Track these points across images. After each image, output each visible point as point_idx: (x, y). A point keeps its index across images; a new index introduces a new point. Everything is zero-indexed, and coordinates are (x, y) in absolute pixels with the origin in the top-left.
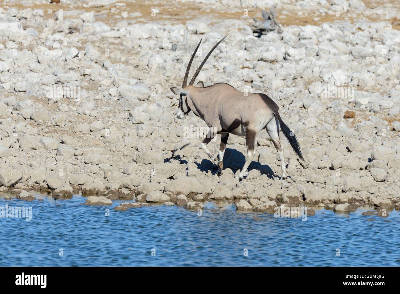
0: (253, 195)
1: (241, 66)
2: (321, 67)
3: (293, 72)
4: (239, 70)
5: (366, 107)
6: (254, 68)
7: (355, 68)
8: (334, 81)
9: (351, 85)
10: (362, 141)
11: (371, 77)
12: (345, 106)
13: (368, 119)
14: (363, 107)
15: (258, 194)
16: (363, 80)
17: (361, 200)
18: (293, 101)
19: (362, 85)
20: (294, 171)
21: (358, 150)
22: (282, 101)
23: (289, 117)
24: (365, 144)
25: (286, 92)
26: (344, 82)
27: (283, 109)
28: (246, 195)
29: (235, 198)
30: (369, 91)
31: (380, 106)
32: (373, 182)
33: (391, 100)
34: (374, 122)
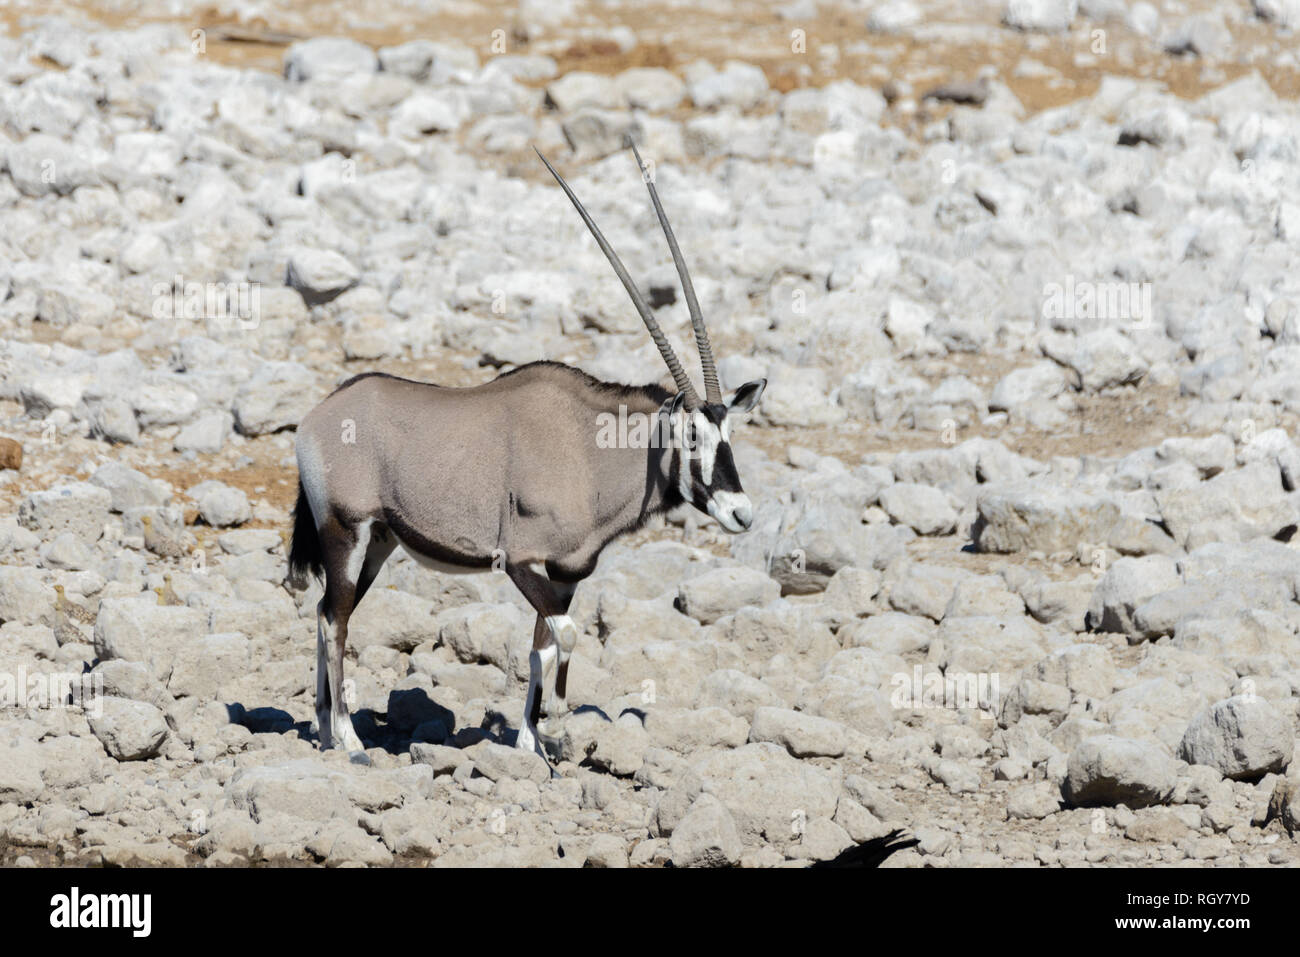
5: (74, 420)
11: (95, 279)
13: (80, 472)
14: (59, 418)
16: (58, 294)
17: (43, 846)
19: (55, 315)
21: (34, 616)
30: (86, 343)
31: (137, 413)
32: (101, 762)
33: (186, 386)
34: (111, 488)
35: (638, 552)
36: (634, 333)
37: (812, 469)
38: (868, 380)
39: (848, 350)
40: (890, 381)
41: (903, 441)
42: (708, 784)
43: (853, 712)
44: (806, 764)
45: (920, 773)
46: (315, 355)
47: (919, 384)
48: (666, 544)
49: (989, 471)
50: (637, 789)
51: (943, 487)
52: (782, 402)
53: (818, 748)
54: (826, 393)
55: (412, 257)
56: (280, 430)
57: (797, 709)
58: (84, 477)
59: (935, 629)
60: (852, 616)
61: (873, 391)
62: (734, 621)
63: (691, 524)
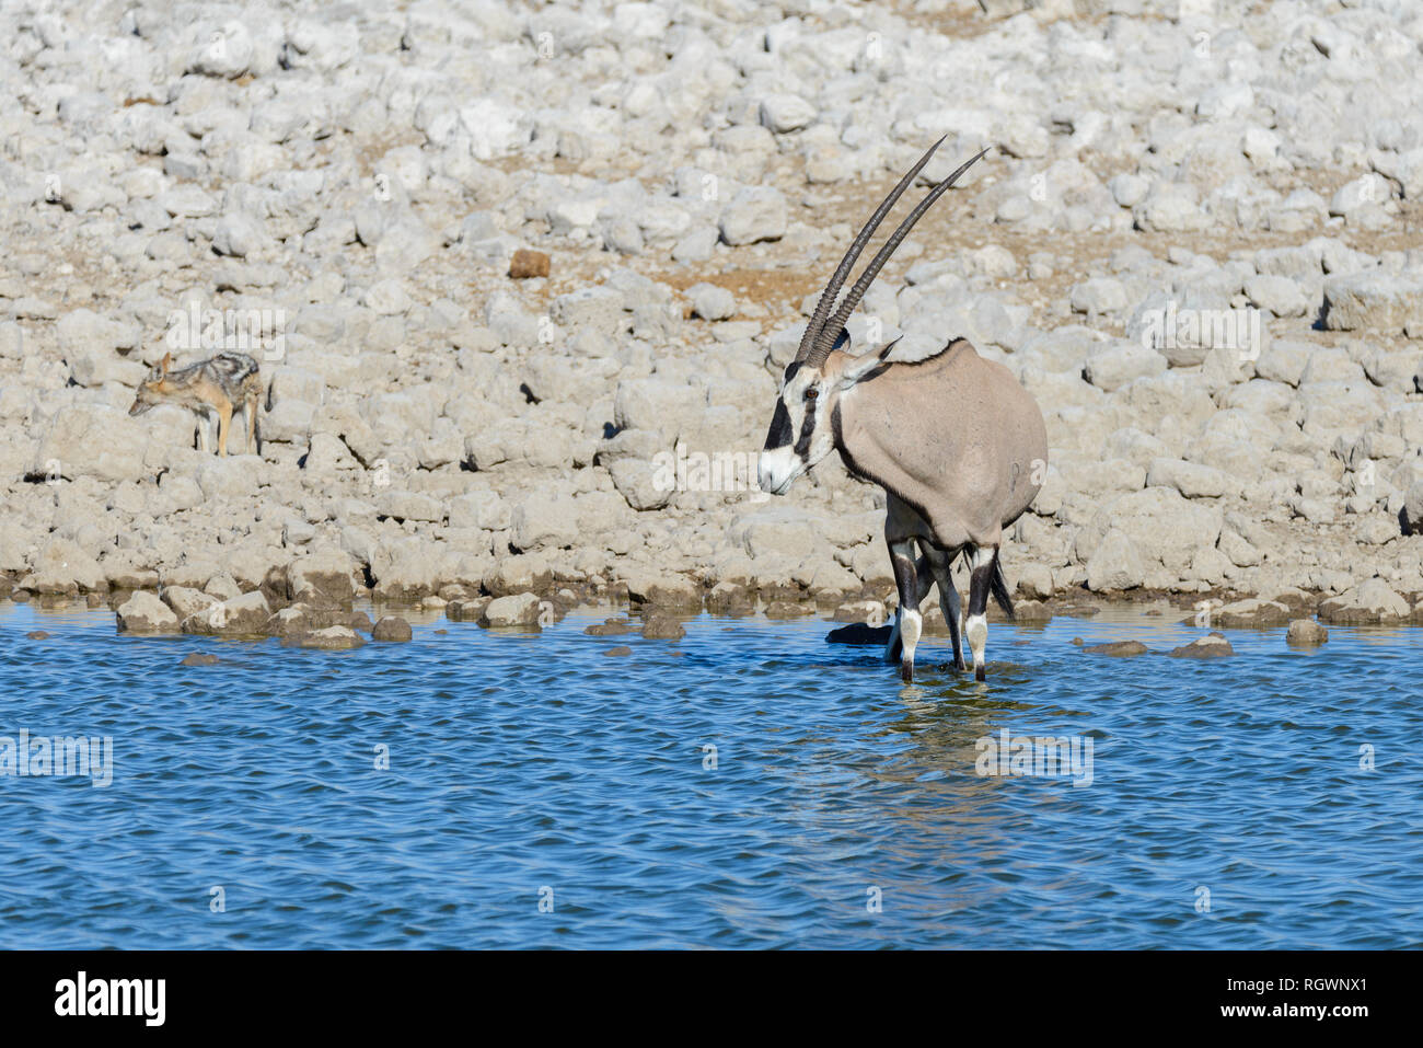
0: (181, 574)
1: (122, 97)
2: (419, 93)
3: (317, 113)
4: (116, 112)
5: (590, 236)
6: (169, 103)
7: (544, 91)
8: (468, 140)
9: (531, 153)
10: (579, 360)
11: (604, 122)
12: (512, 232)
13: (597, 278)
14: (579, 235)
15: (197, 569)
16: (574, 134)
17: (580, 581)
18: (317, 219)
19: (572, 152)
20: (328, 481)
21: (565, 395)
22: (277, 220)
23: (305, 278)
24: (588, 373)
25: (291, 187)
26: (505, 144)
27: (283, 251)
28: (152, 574)
29: (113, 586)
30: (600, 175)
31: (642, 229)
32: (624, 512)
33: (681, 208)
34: (623, 291)
35: (1051, 335)
36: (1041, 158)
37: (1190, 266)
38: (1231, 193)
39: (1214, 169)
40: (1250, 193)
41: (1262, 241)
42: (1116, 522)
43: (1229, 461)
44: (1194, 503)
45: (1285, 509)
46: (782, 180)
47: (1272, 196)
48: (1074, 328)
49: (1331, 264)
50: (1058, 525)
51: (1295, 278)
52: (1162, 211)
53: (1203, 491)
54: (1197, 204)
55: (859, 99)
56: (757, 242)
57: (1184, 459)
58: (601, 282)
59: (1293, 393)
60: (1225, 383)
61: (1236, 201)
62: (1131, 389)
63: (1092, 311)
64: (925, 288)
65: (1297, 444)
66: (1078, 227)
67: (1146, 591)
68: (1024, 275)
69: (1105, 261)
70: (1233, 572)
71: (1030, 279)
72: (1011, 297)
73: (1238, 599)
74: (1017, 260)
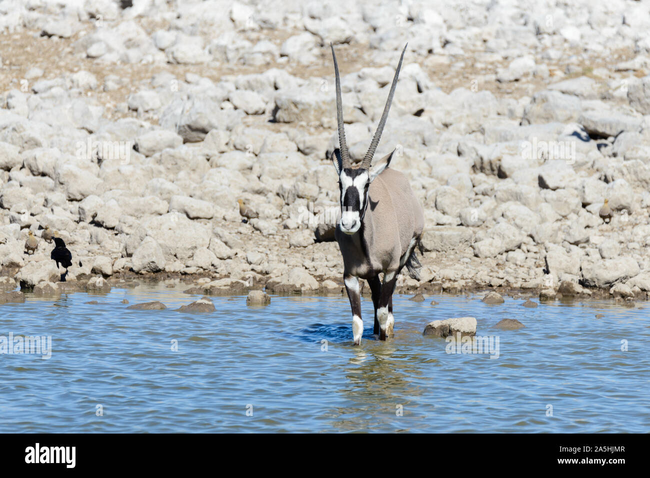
36: (114, 20)
37: (197, 84)
38: (224, 43)
39: (214, 28)
40: (234, 42)
41: (240, 71)
42: (150, 232)
43: (217, 198)
44: (195, 222)
47: (247, 44)
48: (129, 119)
49: (280, 84)
50: (116, 234)
51: (259, 92)
52: (183, 52)
53: (201, 215)
54: (204, 48)
57: (191, 196)
59: (255, 159)
60: (216, 152)
61: (226, 47)
62: (161, 156)
63: (141, 110)
64: (44, 95)
65: (257, 188)
66: (133, 61)
67: (166, 272)
68: (102, 87)
69: (149, 81)
70: (217, 262)
71: (104, 90)
72: (94, 101)
73: (221, 278)
74: (98, 80)
